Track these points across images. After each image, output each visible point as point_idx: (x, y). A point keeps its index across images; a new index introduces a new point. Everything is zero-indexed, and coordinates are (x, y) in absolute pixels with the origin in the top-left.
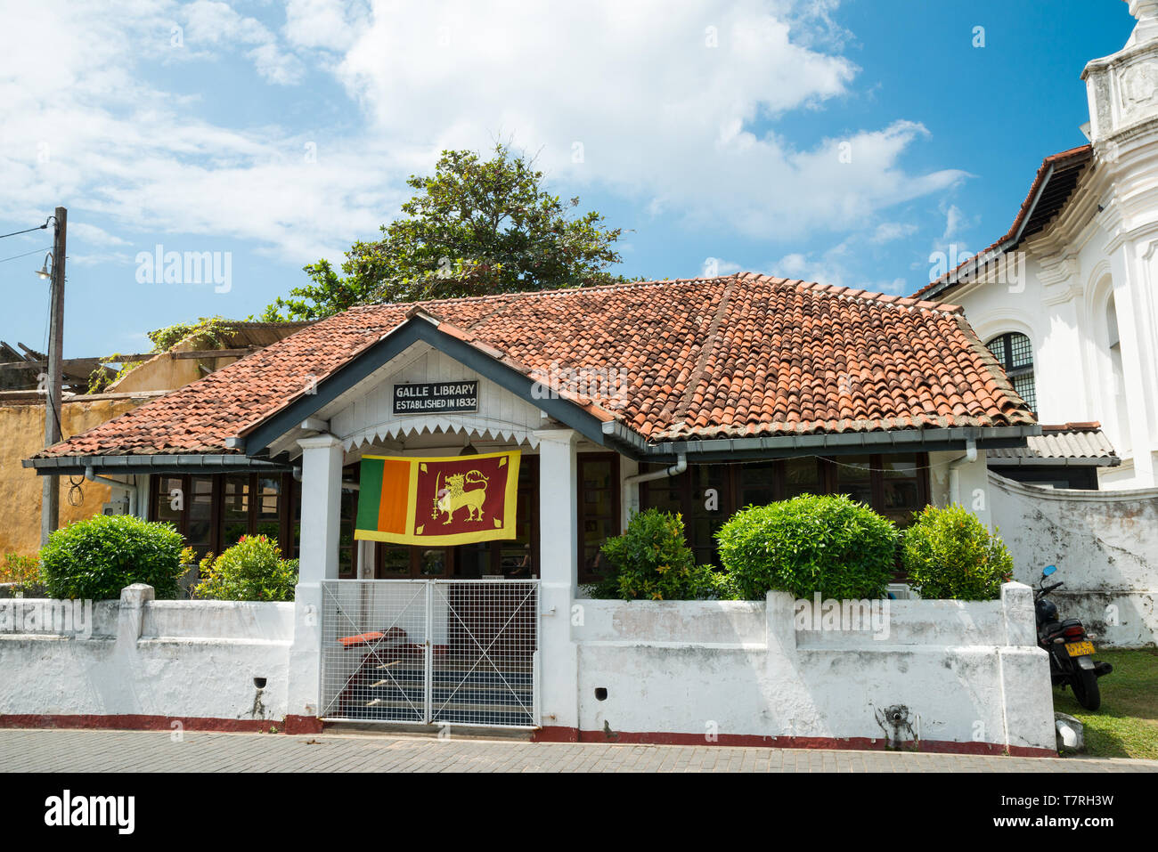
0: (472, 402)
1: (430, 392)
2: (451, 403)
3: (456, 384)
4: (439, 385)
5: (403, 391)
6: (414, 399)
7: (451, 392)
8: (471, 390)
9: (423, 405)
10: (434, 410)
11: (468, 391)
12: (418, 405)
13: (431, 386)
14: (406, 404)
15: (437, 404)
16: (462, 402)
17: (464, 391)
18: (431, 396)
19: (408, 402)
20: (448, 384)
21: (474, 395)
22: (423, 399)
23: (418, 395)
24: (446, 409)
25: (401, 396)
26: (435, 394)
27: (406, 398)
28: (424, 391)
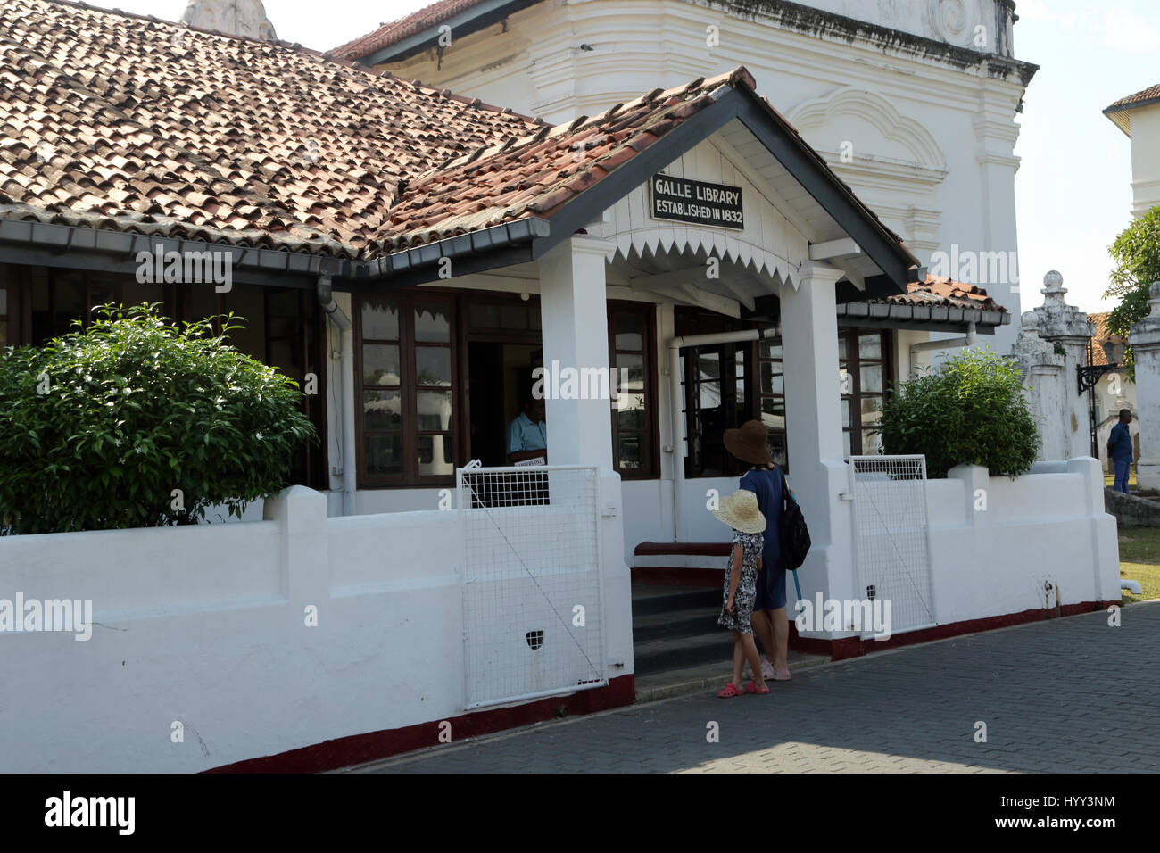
0: (738, 216)
1: (693, 193)
2: (717, 214)
3: (720, 188)
4: (703, 185)
5: (663, 184)
6: (677, 200)
7: (715, 199)
8: (736, 199)
9: (687, 211)
10: (698, 220)
11: (733, 200)
12: (679, 209)
13: (694, 184)
14: (667, 205)
15: (700, 212)
16: (727, 215)
17: (728, 201)
18: (694, 201)
19: (670, 203)
20: (712, 186)
21: (737, 207)
22: (686, 201)
23: (680, 195)
24: (710, 221)
25: (661, 192)
26: (699, 198)
27: (666, 197)
28: (687, 191)
